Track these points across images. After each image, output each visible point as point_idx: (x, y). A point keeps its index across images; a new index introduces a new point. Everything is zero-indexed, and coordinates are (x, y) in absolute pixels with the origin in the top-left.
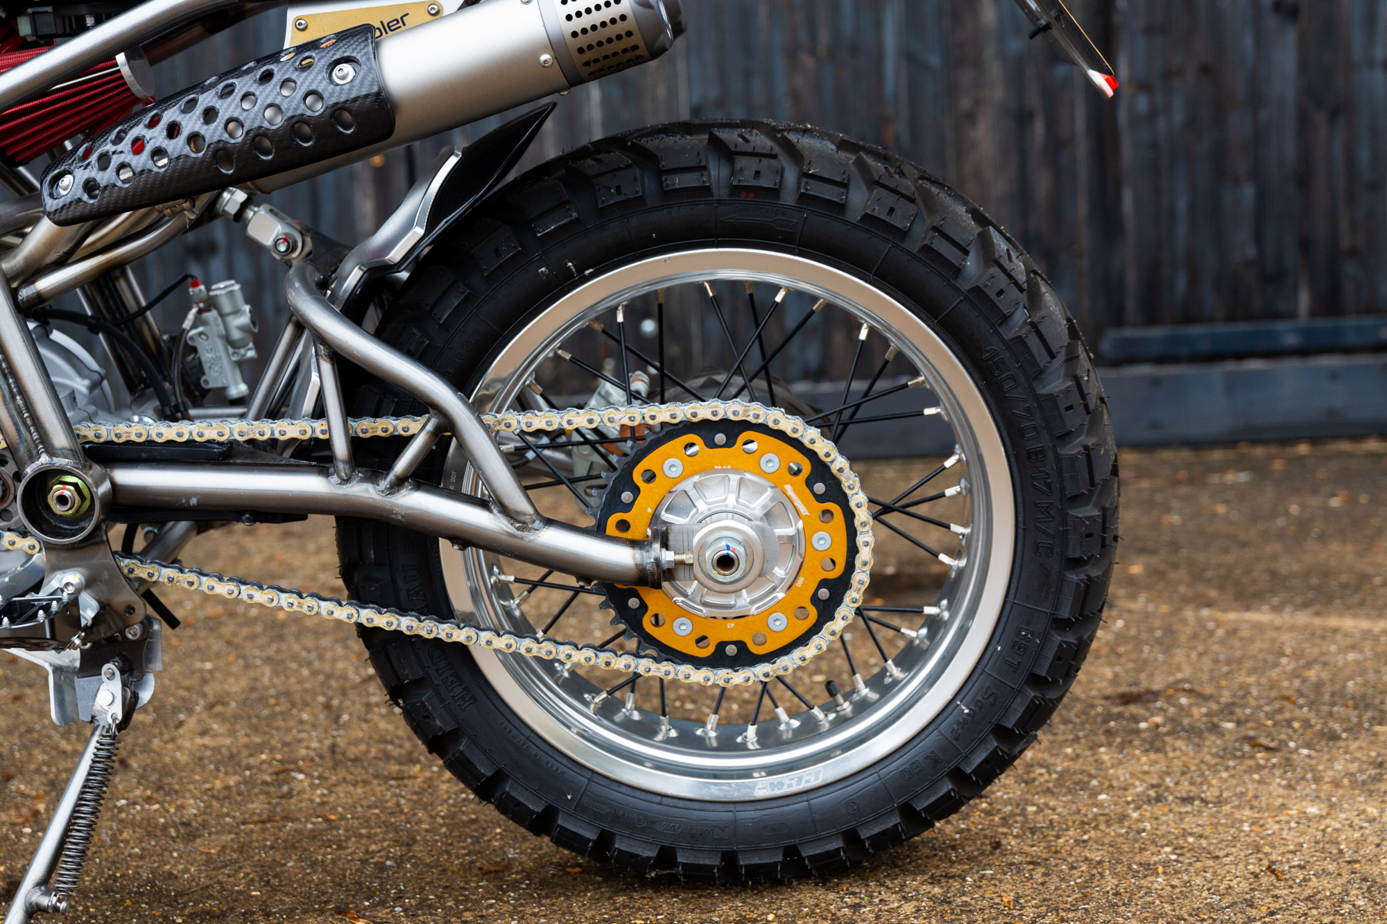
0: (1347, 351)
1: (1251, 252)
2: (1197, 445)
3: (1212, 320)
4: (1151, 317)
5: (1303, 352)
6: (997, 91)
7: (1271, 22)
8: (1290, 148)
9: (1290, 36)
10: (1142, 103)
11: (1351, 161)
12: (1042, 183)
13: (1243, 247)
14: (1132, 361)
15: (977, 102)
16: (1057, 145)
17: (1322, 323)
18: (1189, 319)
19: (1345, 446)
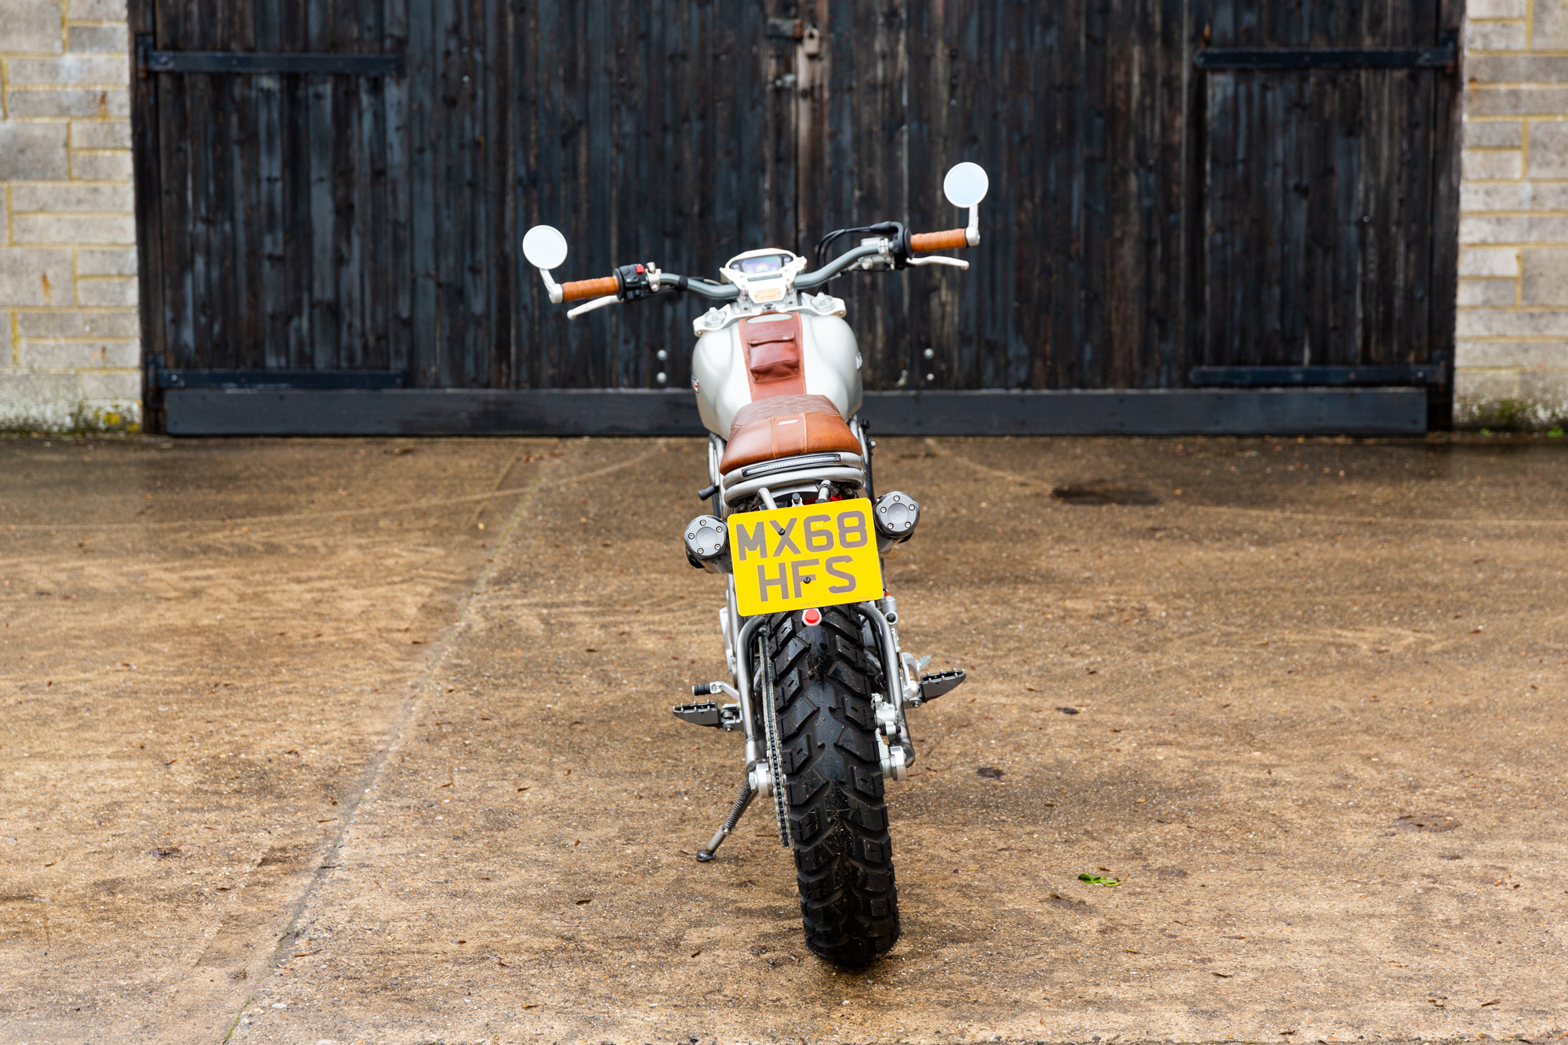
0: (1330, 385)
1: (1278, 326)
2: (1240, 436)
3: (1254, 364)
4: (1219, 362)
5: (1305, 384)
6: (1135, 227)
7: (1293, 196)
8: (1301, 268)
9: (1304, 204)
10: (1218, 238)
11: (1335, 277)
12: (1159, 282)
13: (1273, 323)
14: (1207, 385)
15: (1124, 233)
16: (1168, 259)
17: (1317, 368)
18: (1240, 362)
19: (1325, 440)
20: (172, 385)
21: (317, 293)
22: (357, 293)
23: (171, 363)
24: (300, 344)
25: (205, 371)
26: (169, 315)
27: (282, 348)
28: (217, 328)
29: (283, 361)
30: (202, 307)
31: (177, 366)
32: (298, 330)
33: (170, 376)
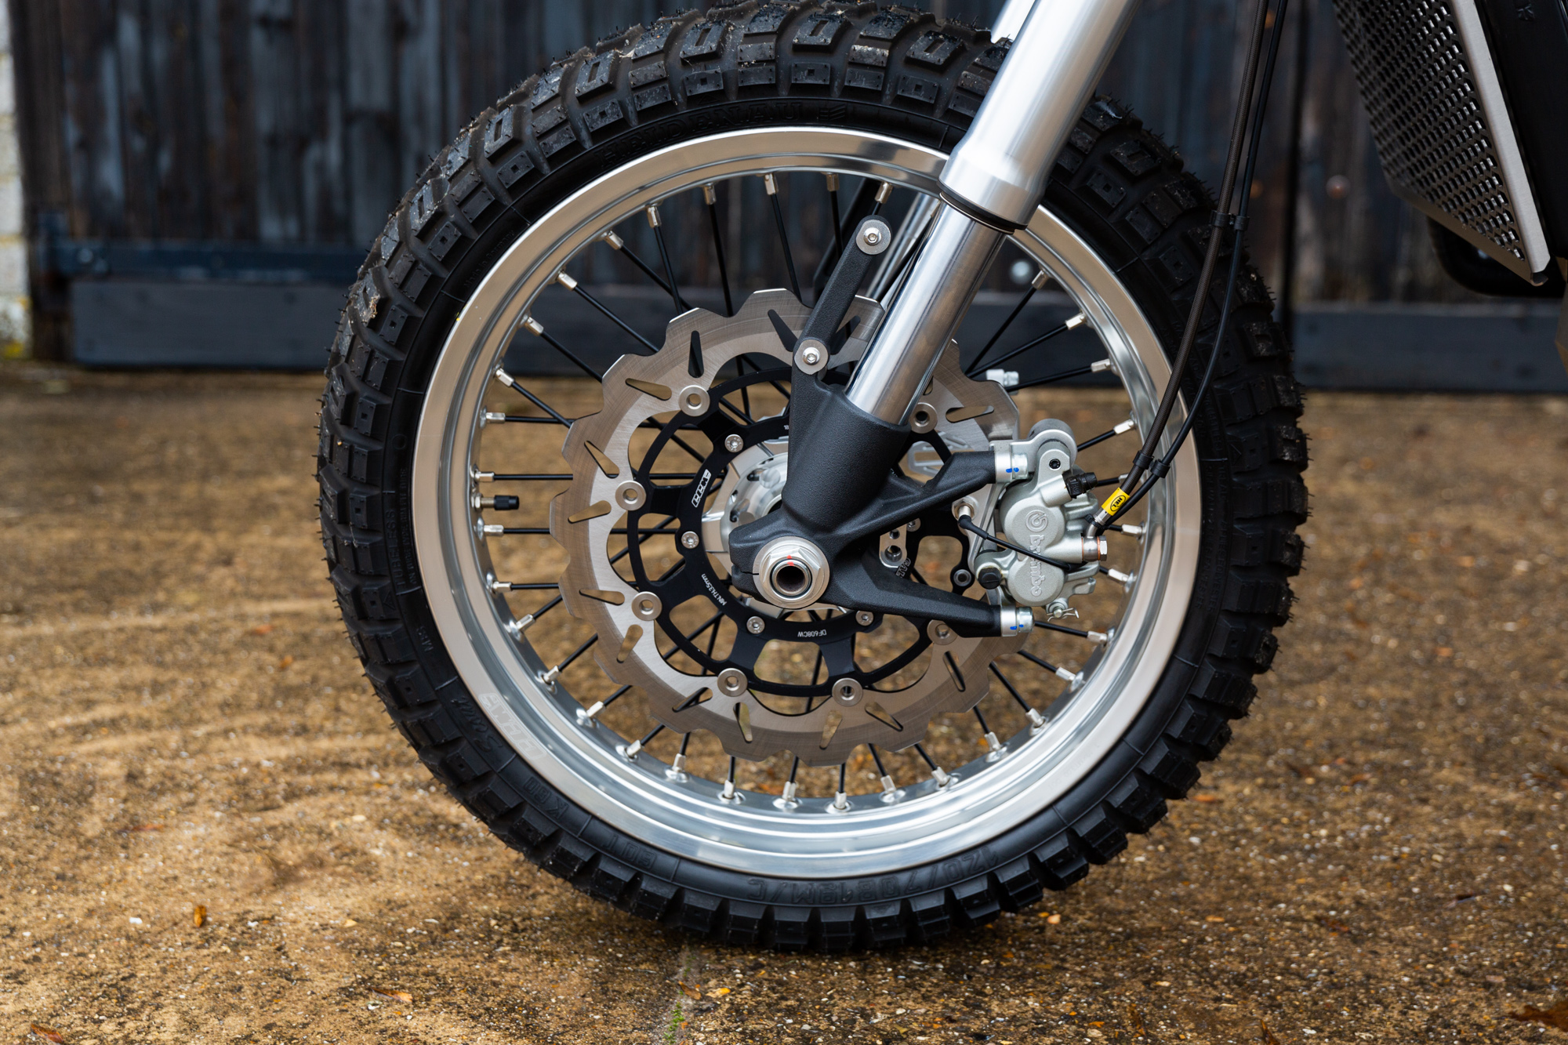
20: (83, 271)
21: (357, 95)
22: (432, 95)
23: (80, 226)
24: (325, 196)
25: (144, 245)
26: (72, 133)
27: (291, 203)
28: (165, 160)
29: (292, 227)
30: (138, 119)
31: (91, 232)
32: (321, 167)
33: (77, 252)
